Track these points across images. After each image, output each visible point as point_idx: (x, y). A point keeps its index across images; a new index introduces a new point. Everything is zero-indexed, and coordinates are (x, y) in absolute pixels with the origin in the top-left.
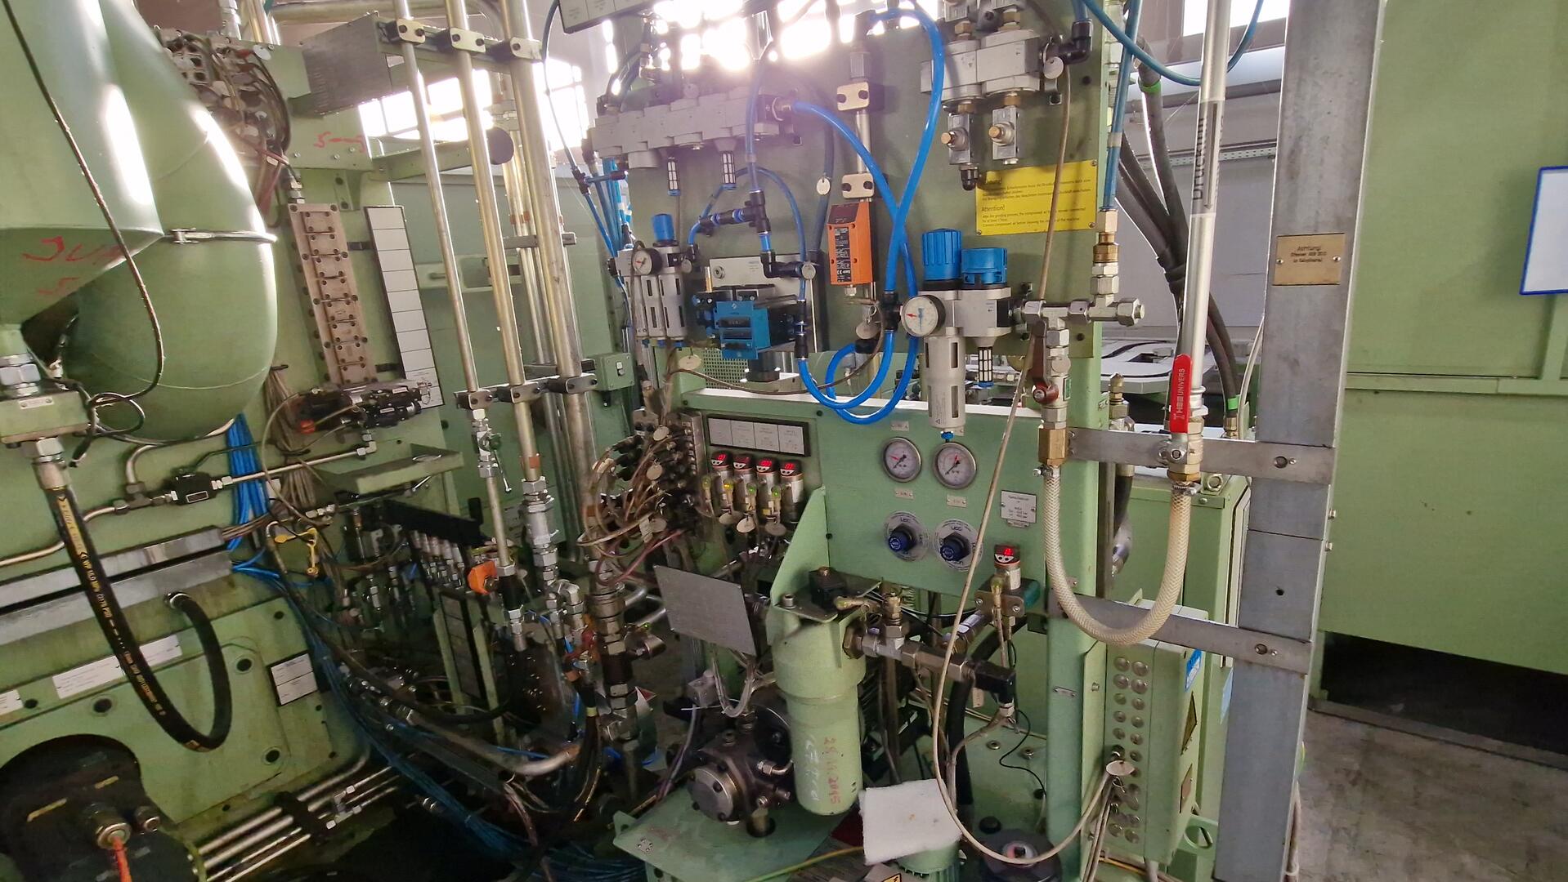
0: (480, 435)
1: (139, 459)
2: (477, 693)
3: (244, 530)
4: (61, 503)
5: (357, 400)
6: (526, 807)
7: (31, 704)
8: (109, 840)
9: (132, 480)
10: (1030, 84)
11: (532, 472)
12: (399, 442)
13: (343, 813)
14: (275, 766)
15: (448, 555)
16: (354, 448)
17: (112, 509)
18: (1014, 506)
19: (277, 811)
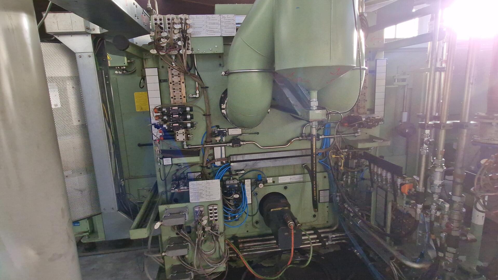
0: (426, 139)
1: (307, 127)
2: (382, 224)
3: (323, 151)
4: (314, 138)
5: (364, 119)
6: (397, 274)
7: (274, 182)
8: (290, 226)
9: (304, 132)
11: (440, 156)
12: (366, 133)
13: (330, 242)
14: (315, 219)
15: (384, 174)
16: (355, 133)
17: (298, 139)
19: (312, 232)
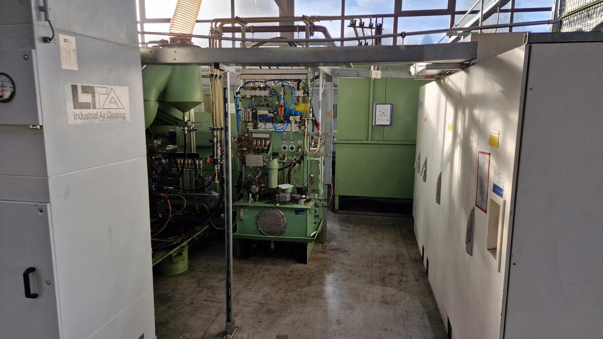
10: (303, 96)
18: (300, 142)
